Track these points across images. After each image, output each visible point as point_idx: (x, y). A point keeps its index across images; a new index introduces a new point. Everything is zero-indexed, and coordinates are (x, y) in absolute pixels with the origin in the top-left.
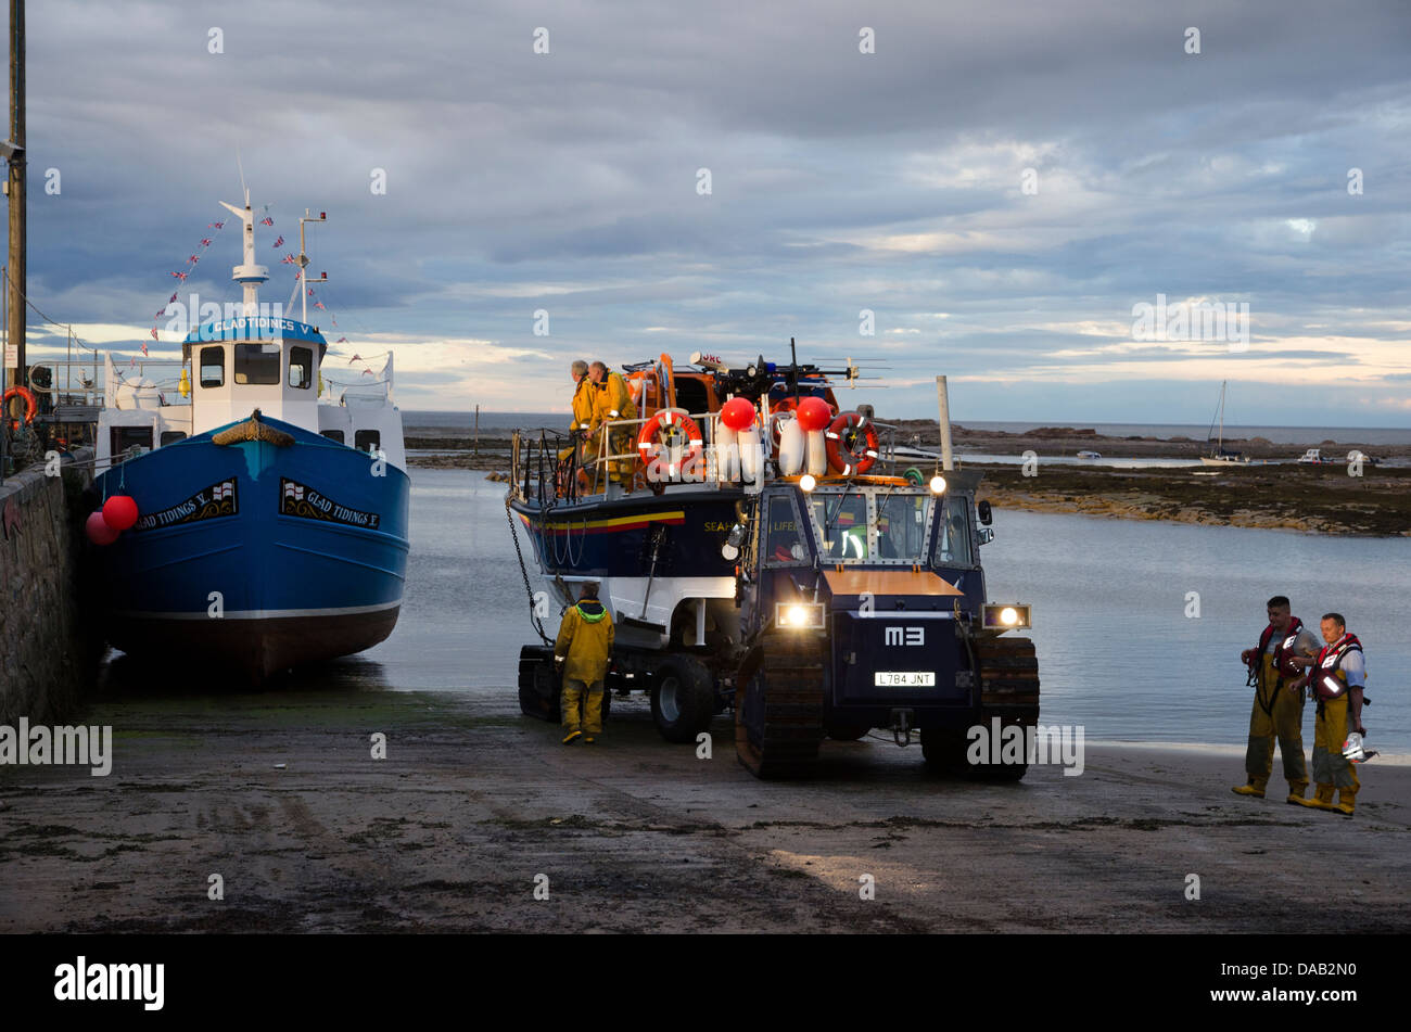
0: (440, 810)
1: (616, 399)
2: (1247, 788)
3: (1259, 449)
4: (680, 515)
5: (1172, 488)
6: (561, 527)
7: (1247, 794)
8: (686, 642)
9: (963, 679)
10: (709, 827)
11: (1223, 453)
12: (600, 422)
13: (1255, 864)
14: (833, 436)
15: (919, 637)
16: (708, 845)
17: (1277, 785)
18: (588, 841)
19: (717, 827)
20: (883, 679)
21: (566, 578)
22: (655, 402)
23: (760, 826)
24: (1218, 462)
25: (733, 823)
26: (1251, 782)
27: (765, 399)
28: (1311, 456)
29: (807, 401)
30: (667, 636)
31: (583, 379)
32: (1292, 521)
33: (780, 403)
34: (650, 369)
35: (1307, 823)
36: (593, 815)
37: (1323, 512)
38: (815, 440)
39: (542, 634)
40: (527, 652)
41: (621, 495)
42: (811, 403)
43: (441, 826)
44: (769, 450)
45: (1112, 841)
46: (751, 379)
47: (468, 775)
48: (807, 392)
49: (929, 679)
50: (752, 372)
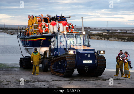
0: (8, 79)
1: (35, 21)
2: (116, 75)
3: (112, 30)
4: (45, 38)
5: (101, 35)
6: (26, 40)
7: (116, 76)
8: (46, 57)
9: (96, 62)
10: (46, 81)
11: (107, 31)
12: (32, 24)
13: (119, 85)
14: (67, 26)
15: (89, 55)
16: (47, 83)
17: (120, 75)
18: (30, 83)
19: (47, 81)
20: (85, 62)
21: (27, 48)
22: (41, 21)
23: (53, 81)
24: (107, 32)
25: (49, 80)
26: (116, 74)
27: (57, 21)
28: (119, 31)
29: (63, 21)
30: (43, 56)
31: (30, 18)
32: (117, 40)
33: (59, 22)
34: (40, 17)
35: (125, 79)
36: (30, 80)
37: (121, 38)
38: (65, 27)
39: (23, 56)
40: (21, 59)
41: (36, 35)
42: (64, 22)
43: (9, 81)
44: (58, 29)
45: (100, 82)
46: (55, 18)
47: (11, 75)
48: (63, 20)
49: (91, 62)
50: (55, 17)
